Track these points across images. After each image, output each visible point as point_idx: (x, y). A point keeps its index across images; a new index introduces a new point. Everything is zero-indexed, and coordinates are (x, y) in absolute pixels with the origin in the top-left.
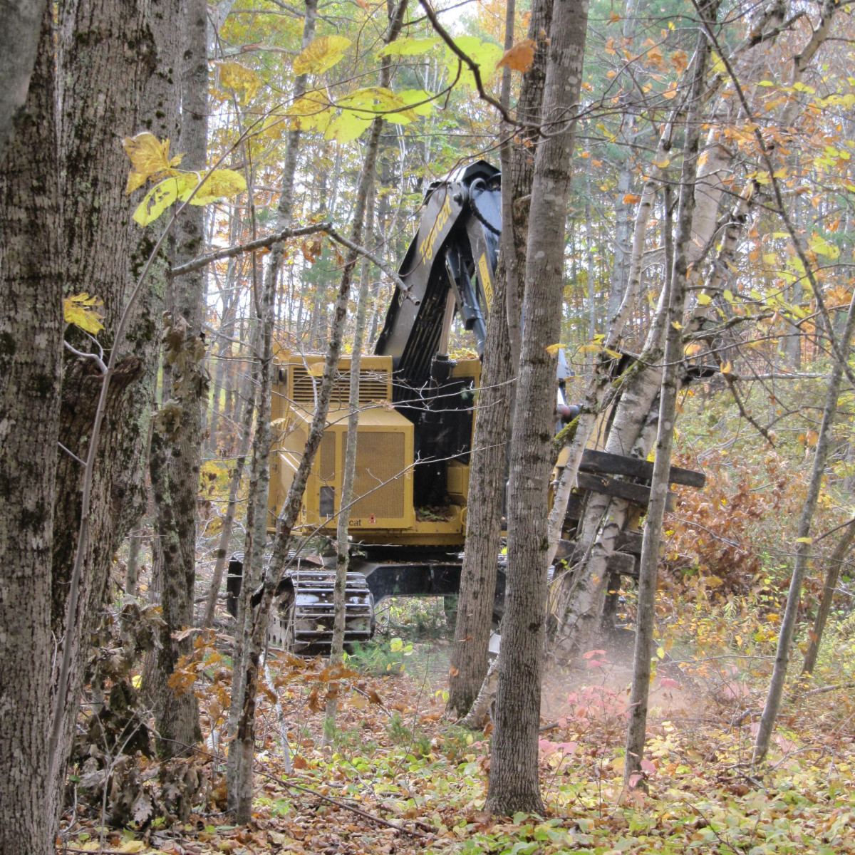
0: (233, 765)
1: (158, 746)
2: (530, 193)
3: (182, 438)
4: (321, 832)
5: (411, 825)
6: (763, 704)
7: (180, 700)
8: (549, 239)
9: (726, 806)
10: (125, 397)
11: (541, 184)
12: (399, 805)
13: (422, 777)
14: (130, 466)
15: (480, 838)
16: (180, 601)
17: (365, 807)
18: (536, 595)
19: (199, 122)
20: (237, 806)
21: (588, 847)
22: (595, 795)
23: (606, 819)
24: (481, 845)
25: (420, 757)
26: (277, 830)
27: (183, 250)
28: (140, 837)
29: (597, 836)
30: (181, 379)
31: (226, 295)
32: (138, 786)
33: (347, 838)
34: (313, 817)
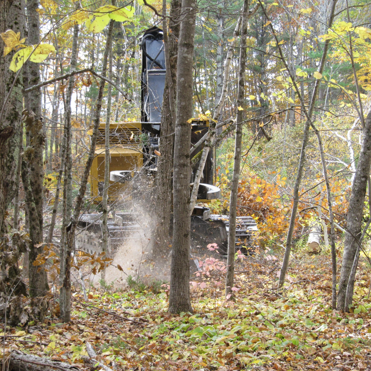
0: (62, 298)
1: (30, 292)
2: (177, 54)
3: (34, 163)
4: (100, 324)
5: (138, 319)
6: (281, 264)
7: (39, 273)
8: (186, 73)
9: (268, 305)
10: (7, 144)
11: (181, 49)
12: (132, 312)
13: (142, 300)
14: (11, 173)
15: (166, 323)
16: (37, 231)
17: (118, 313)
18: (186, 222)
19: (35, 28)
20: (64, 315)
21: (211, 324)
22: (214, 304)
23: (218, 313)
24: (166, 326)
25: (140, 292)
26: (81, 324)
27: (31, 83)
28: (24, 329)
29: (215, 320)
30: (33, 138)
31: (54, 104)
32: (22, 308)
33: (111, 326)
34: (97, 318)
